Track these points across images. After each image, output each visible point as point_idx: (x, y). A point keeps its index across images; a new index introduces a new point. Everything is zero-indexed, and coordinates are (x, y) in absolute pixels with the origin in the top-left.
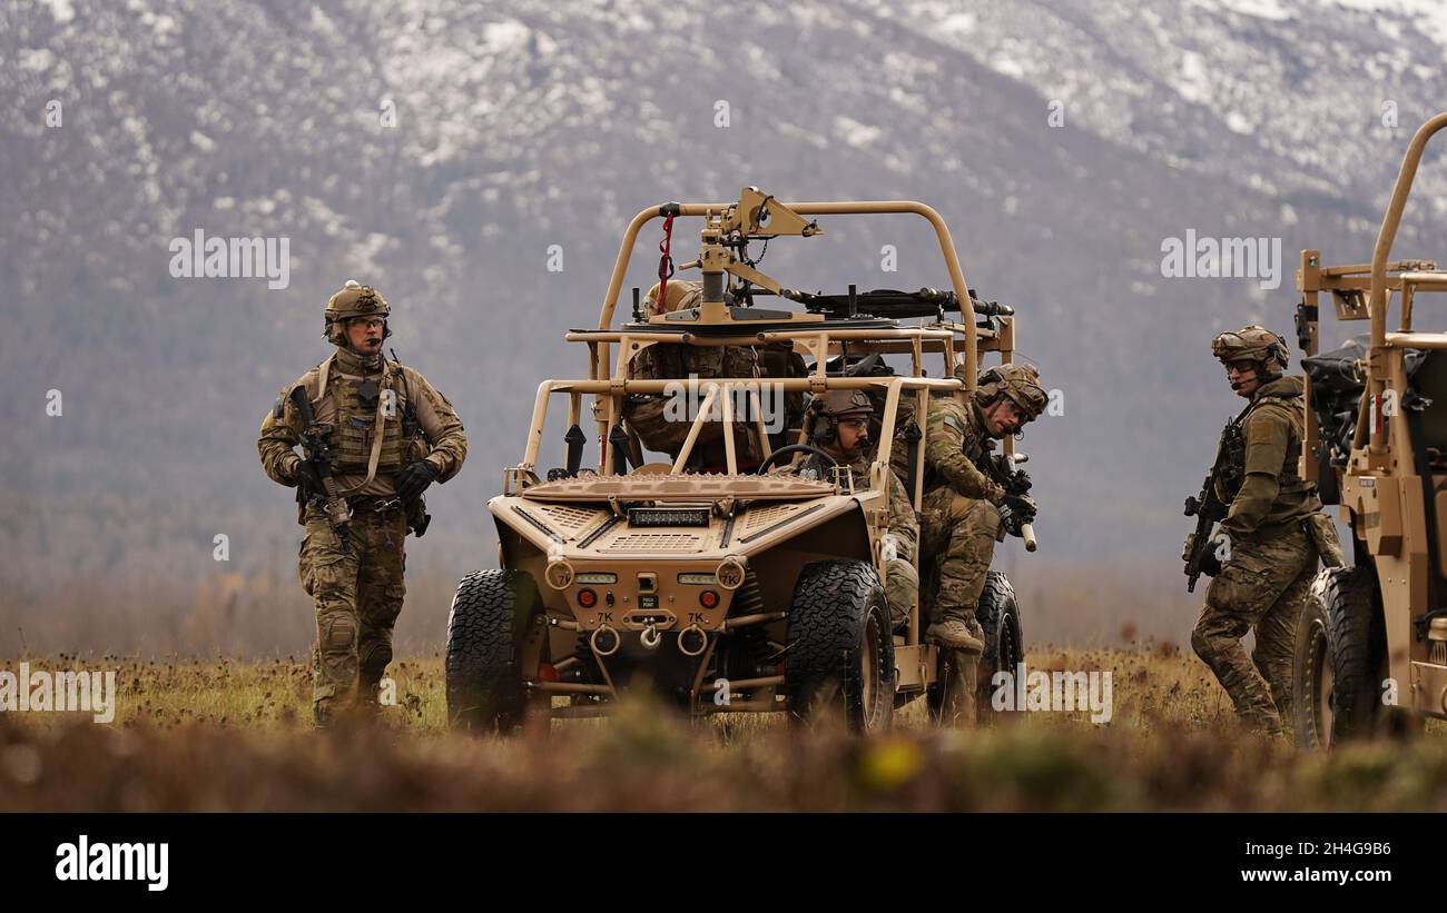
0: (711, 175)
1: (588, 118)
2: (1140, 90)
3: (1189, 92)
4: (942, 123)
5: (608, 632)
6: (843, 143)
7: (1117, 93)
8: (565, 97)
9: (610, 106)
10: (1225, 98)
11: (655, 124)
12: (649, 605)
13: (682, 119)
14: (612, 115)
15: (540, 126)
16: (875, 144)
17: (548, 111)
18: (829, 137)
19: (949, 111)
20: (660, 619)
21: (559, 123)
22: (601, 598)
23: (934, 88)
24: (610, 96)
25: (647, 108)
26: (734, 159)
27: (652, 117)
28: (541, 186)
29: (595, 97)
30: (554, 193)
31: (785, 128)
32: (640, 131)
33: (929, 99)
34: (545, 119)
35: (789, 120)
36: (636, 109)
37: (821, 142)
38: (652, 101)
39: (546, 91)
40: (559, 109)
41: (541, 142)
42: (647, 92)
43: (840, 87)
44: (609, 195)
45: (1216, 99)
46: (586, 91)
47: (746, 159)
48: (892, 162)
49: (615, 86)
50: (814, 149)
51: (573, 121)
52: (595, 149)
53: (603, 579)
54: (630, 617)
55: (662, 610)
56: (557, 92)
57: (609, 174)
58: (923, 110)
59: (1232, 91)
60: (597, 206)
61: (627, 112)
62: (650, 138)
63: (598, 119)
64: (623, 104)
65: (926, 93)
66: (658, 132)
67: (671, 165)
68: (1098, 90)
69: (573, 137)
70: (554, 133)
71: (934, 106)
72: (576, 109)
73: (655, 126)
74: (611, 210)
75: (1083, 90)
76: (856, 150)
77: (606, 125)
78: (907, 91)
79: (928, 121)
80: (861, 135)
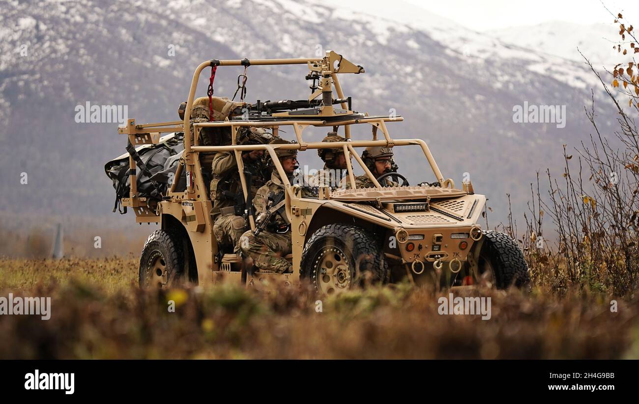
0: (107, 77)
1: (59, 55)
2: (268, 48)
3: (286, 49)
4: (194, 59)
5: (419, 263)
6: (157, 66)
7: (259, 49)
8: (50, 46)
9: (68, 50)
10: (299, 51)
11: (85, 57)
12: (437, 249)
13: (95, 56)
14: (68, 54)
15: (41, 57)
16: (169, 66)
17: (44, 51)
18: (151, 63)
19: (197, 54)
20: (442, 256)
21: (48, 56)
22: (416, 247)
23: (191, 46)
24: (67, 46)
25: (82, 51)
26: (116, 71)
27: (84, 55)
28: (41, 80)
29: (62, 47)
30: (46, 83)
31: (135, 59)
32: (80, 60)
33: (189, 49)
34: (42, 55)
35: (137, 56)
36: (78, 51)
37: (148, 65)
38: (84, 48)
39: (43, 44)
40: (48, 51)
41: (41, 64)
42: (82, 45)
43: (156, 44)
44: (67, 84)
45: (295, 51)
46: (58, 44)
47: (120, 71)
48: (175, 73)
49: (70, 42)
50: (146, 68)
51: (53, 56)
52: (62, 66)
53: (417, 238)
54: (429, 256)
55: (442, 252)
56: (47, 44)
57: (67, 76)
58: (187, 54)
59: (301, 49)
60: (62, 88)
61: (74, 52)
62: (83, 63)
63: (63, 55)
64: (73, 49)
65: (188, 47)
66: (86, 60)
67: (91, 73)
68: (252, 48)
69: (53, 62)
70: (46, 60)
71: (191, 52)
72: (54, 51)
73: (85, 58)
74: (68, 90)
75: (246, 48)
76: (162, 68)
77: (66, 57)
78: (181, 46)
79: (189, 58)
80: (164, 63)
